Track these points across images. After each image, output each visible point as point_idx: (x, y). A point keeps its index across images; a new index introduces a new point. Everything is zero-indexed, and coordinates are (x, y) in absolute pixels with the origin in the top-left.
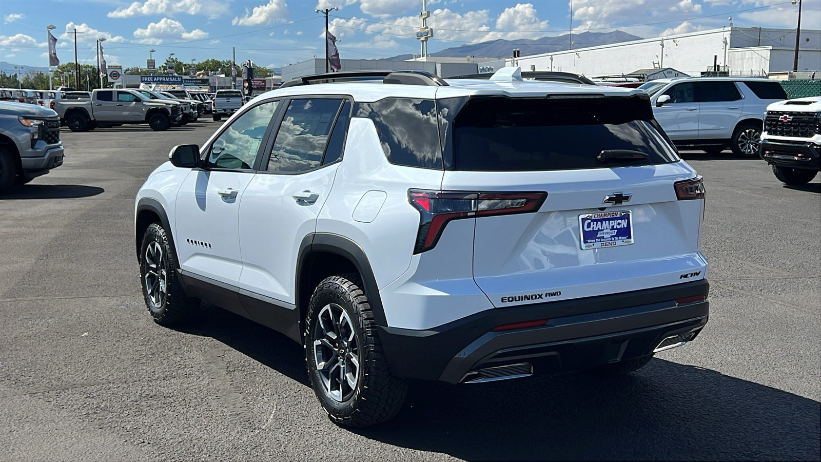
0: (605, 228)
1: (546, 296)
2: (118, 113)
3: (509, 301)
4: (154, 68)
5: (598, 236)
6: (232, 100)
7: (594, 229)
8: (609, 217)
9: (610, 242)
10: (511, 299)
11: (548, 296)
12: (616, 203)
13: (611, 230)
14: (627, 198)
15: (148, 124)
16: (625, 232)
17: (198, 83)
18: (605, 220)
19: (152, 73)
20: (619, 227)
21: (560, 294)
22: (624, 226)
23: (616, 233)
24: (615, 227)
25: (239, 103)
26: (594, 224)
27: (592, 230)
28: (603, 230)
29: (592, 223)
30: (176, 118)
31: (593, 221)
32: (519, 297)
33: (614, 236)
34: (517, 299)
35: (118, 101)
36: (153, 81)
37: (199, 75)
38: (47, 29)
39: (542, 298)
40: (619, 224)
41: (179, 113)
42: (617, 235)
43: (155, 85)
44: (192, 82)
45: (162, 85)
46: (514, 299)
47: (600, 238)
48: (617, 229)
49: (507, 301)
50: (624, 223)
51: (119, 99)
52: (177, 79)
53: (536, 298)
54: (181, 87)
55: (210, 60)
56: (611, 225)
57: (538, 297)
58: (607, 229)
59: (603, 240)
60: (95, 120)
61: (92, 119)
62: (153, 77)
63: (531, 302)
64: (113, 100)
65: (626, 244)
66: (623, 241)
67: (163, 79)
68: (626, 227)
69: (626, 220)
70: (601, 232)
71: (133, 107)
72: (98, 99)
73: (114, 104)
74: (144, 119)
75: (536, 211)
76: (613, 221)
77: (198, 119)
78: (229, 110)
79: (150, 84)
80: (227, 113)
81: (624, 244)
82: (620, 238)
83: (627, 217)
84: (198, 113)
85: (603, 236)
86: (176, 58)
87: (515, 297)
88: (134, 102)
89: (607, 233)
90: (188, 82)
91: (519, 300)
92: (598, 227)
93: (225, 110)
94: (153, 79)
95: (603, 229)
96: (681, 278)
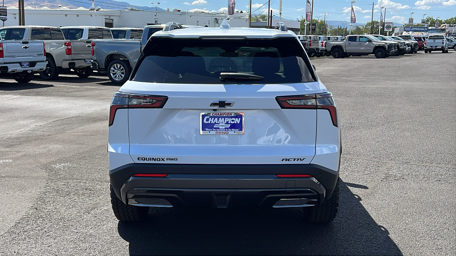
0: (221, 122)
1: (167, 160)
2: (359, 48)
3: (142, 160)
4: (413, 23)
5: (214, 127)
6: (437, 41)
7: (212, 122)
8: (225, 115)
9: (224, 132)
10: (143, 159)
11: (168, 160)
12: (219, 107)
13: (225, 124)
14: (229, 104)
15: (374, 55)
16: (238, 127)
17: (439, 31)
18: (222, 117)
19: (411, 25)
20: (232, 122)
21: (177, 160)
22: (237, 122)
23: (229, 126)
24: (229, 123)
25: (441, 43)
26: (211, 119)
27: (209, 122)
28: (219, 124)
29: (210, 119)
30: (390, 51)
31: (210, 117)
32: (149, 158)
33: (227, 128)
34: (148, 159)
35: (359, 41)
36: (411, 30)
37: (443, 26)
38: (351, 3)
39: (164, 161)
40: (233, 121)
41: (392, 48)
42: (230, 128)
43: (412, 32)
44: (435, 31)
45: (415, 32)
46: (145, 159)
47: (216, 128)
48: (230, 124)
49: (141, 159)
50: (237, 121)
51: (360, 40)
52: (425, 29)
53: (160, 160)
54: (426, 33)
55: (454, 17)
56: (226, 121)
57: (161, 160)
58: (222, 123)
59: (218, 130)
60: (346, 52)
61: (345, 51)
62: (411, 28)
63: (156, 162)
64: (357, 41)
65: (237, 134)
66: (235, 132)
67: (417, 29)
68: (238, 122)
69: (240, 119)
70: (217, 125)
71: (367, 45)
72: (349, 40)
73: (357, 43)
74: (372, 52)
75: (162, 108)
76: (228, 119)
77: (418, 52)
78: (434, 47)
79: (409, 32)
80: (432, 49)
81: (235, 134)
82: (233, 130)
83: (240, 117)
84: (411, 48)
85: (218, 127)
86: (432, 17)
87: (146, 158)
88: (368, 42)
89: (222, 126)
90: (433, 31)
91: (149, 160)
92: (215, 121)
93: (432, 47)
94: (411, 29)
95: (219, 122)
96: (283, 160)
